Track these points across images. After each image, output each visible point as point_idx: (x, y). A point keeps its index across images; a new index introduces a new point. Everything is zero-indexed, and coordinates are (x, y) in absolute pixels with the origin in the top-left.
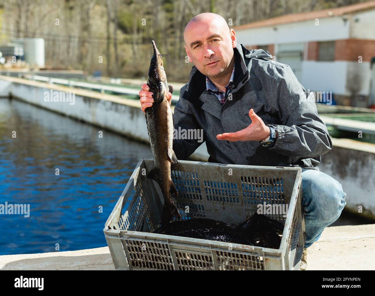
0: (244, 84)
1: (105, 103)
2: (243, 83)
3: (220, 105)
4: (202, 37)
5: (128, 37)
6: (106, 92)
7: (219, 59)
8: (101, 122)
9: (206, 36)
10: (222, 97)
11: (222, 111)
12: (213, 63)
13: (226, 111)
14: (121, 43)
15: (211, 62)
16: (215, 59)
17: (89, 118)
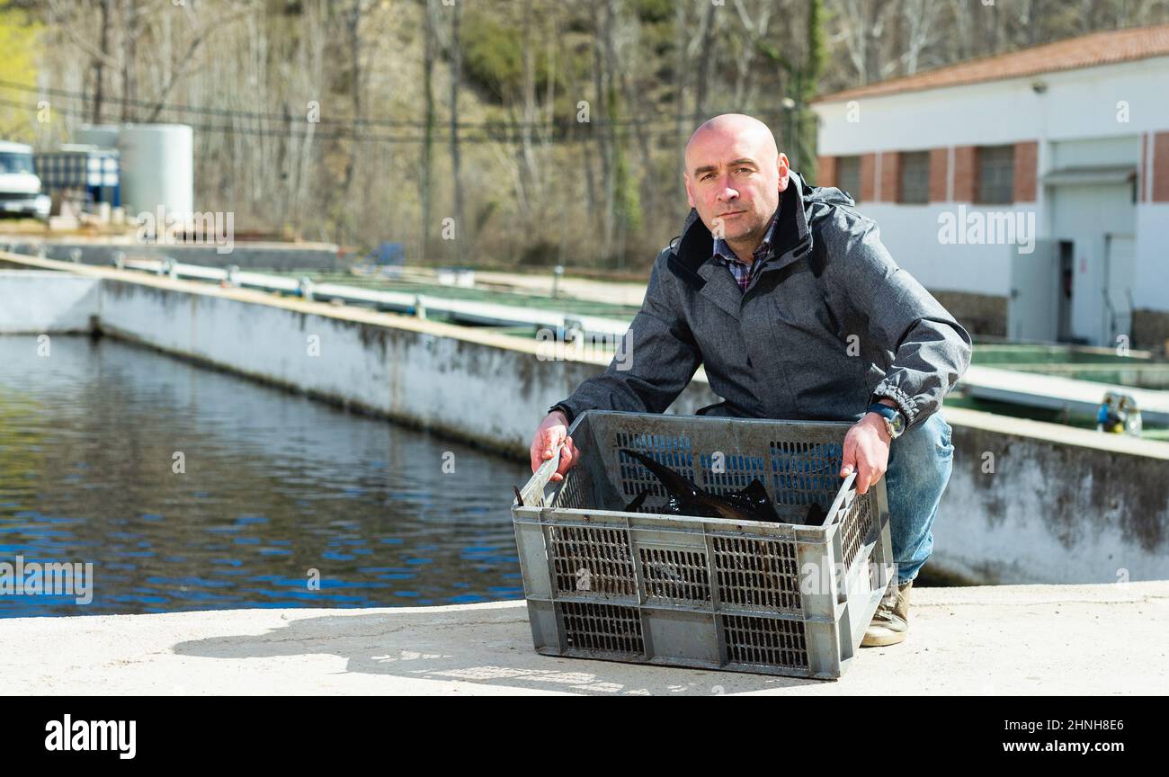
0: (797, 258)
1: (433, 345)
2: (796, 255)
3: (738, 291)
4: (721, 162)
5: (504, 115)
6: (431, 313)
7: (745, 209)
8: (422, 408)
9: (726, 159)
10: (743, 273)
11: (743, 303)
12: (733, 213)
13: (752, 303)
14: (473, 140)
15: (730, 212)
16: (738, 208)
17: (381, 399)
